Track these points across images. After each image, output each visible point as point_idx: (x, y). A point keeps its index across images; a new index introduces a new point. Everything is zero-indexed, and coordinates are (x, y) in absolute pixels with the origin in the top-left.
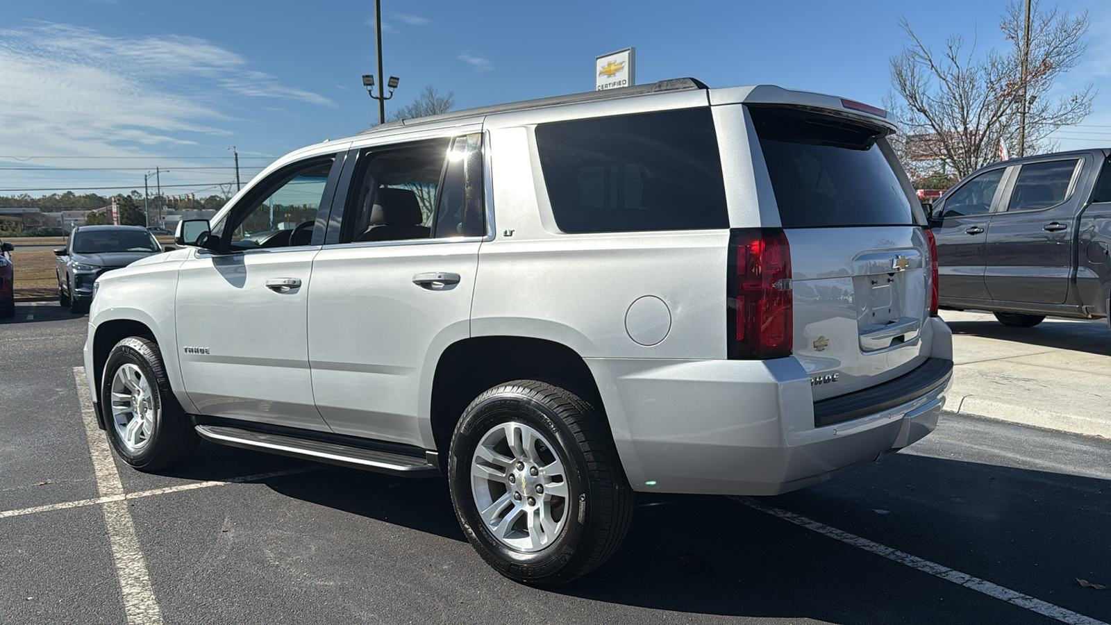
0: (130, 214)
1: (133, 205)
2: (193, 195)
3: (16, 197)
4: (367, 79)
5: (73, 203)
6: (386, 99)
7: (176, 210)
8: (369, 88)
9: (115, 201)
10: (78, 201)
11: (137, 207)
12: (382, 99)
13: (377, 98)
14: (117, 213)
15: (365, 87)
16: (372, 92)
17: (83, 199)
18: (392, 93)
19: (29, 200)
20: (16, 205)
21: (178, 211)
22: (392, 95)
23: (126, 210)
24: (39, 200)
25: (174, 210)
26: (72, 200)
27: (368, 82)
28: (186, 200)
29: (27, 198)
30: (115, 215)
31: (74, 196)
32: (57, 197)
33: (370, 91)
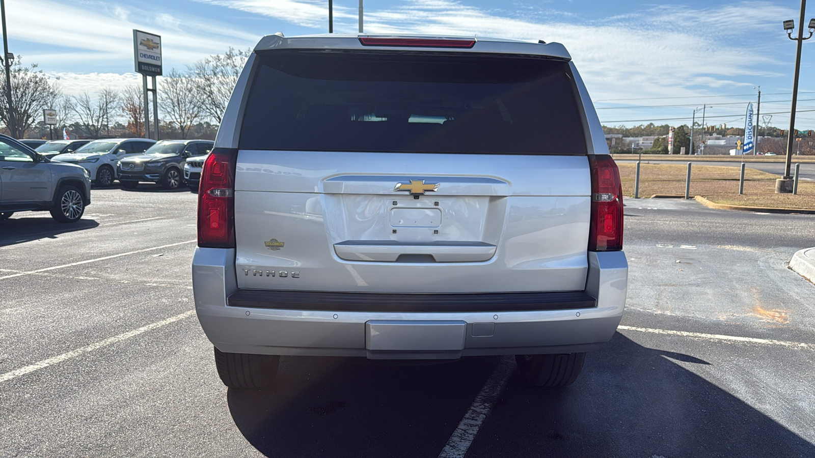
0: (681, 139)
1: (684, 132)
2: (725, 125)
3: (617, 127)
4: (787, 23)
5: (652, 131)
6: (805, 39)
7: (723, 136)
8: (789, 31)
9: (671, 130)
10: (655, 130)
11: (687, 134)
12: (800, 39)
13: (796, 39)
14: (672, 138)
15: (786, 30)
16: (791, 34)
17: (659, 129)
18: (811, 33)
19: (624, 129)
20: (616, 132)
21: (724, 138)
22: (811, 35)
23: (679, 136)
24: (631, 129)
25: (721, 136)
26: (652, 129)
27: (788, 27)
28: (720, 128)
29: (623, 128)
30: (670, 140)
31: (654, 126)
32: (643, 127)
33: (789, 34)
